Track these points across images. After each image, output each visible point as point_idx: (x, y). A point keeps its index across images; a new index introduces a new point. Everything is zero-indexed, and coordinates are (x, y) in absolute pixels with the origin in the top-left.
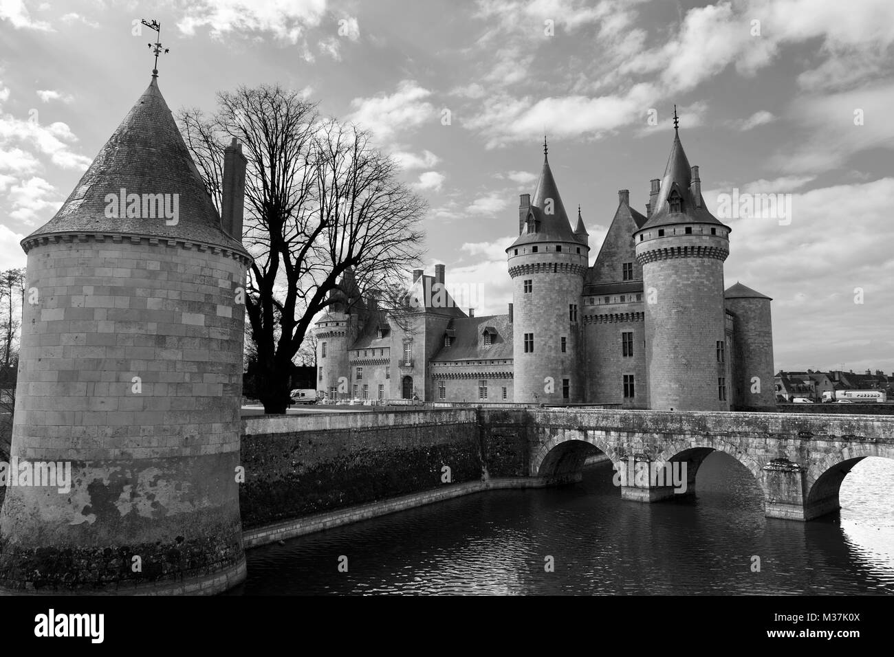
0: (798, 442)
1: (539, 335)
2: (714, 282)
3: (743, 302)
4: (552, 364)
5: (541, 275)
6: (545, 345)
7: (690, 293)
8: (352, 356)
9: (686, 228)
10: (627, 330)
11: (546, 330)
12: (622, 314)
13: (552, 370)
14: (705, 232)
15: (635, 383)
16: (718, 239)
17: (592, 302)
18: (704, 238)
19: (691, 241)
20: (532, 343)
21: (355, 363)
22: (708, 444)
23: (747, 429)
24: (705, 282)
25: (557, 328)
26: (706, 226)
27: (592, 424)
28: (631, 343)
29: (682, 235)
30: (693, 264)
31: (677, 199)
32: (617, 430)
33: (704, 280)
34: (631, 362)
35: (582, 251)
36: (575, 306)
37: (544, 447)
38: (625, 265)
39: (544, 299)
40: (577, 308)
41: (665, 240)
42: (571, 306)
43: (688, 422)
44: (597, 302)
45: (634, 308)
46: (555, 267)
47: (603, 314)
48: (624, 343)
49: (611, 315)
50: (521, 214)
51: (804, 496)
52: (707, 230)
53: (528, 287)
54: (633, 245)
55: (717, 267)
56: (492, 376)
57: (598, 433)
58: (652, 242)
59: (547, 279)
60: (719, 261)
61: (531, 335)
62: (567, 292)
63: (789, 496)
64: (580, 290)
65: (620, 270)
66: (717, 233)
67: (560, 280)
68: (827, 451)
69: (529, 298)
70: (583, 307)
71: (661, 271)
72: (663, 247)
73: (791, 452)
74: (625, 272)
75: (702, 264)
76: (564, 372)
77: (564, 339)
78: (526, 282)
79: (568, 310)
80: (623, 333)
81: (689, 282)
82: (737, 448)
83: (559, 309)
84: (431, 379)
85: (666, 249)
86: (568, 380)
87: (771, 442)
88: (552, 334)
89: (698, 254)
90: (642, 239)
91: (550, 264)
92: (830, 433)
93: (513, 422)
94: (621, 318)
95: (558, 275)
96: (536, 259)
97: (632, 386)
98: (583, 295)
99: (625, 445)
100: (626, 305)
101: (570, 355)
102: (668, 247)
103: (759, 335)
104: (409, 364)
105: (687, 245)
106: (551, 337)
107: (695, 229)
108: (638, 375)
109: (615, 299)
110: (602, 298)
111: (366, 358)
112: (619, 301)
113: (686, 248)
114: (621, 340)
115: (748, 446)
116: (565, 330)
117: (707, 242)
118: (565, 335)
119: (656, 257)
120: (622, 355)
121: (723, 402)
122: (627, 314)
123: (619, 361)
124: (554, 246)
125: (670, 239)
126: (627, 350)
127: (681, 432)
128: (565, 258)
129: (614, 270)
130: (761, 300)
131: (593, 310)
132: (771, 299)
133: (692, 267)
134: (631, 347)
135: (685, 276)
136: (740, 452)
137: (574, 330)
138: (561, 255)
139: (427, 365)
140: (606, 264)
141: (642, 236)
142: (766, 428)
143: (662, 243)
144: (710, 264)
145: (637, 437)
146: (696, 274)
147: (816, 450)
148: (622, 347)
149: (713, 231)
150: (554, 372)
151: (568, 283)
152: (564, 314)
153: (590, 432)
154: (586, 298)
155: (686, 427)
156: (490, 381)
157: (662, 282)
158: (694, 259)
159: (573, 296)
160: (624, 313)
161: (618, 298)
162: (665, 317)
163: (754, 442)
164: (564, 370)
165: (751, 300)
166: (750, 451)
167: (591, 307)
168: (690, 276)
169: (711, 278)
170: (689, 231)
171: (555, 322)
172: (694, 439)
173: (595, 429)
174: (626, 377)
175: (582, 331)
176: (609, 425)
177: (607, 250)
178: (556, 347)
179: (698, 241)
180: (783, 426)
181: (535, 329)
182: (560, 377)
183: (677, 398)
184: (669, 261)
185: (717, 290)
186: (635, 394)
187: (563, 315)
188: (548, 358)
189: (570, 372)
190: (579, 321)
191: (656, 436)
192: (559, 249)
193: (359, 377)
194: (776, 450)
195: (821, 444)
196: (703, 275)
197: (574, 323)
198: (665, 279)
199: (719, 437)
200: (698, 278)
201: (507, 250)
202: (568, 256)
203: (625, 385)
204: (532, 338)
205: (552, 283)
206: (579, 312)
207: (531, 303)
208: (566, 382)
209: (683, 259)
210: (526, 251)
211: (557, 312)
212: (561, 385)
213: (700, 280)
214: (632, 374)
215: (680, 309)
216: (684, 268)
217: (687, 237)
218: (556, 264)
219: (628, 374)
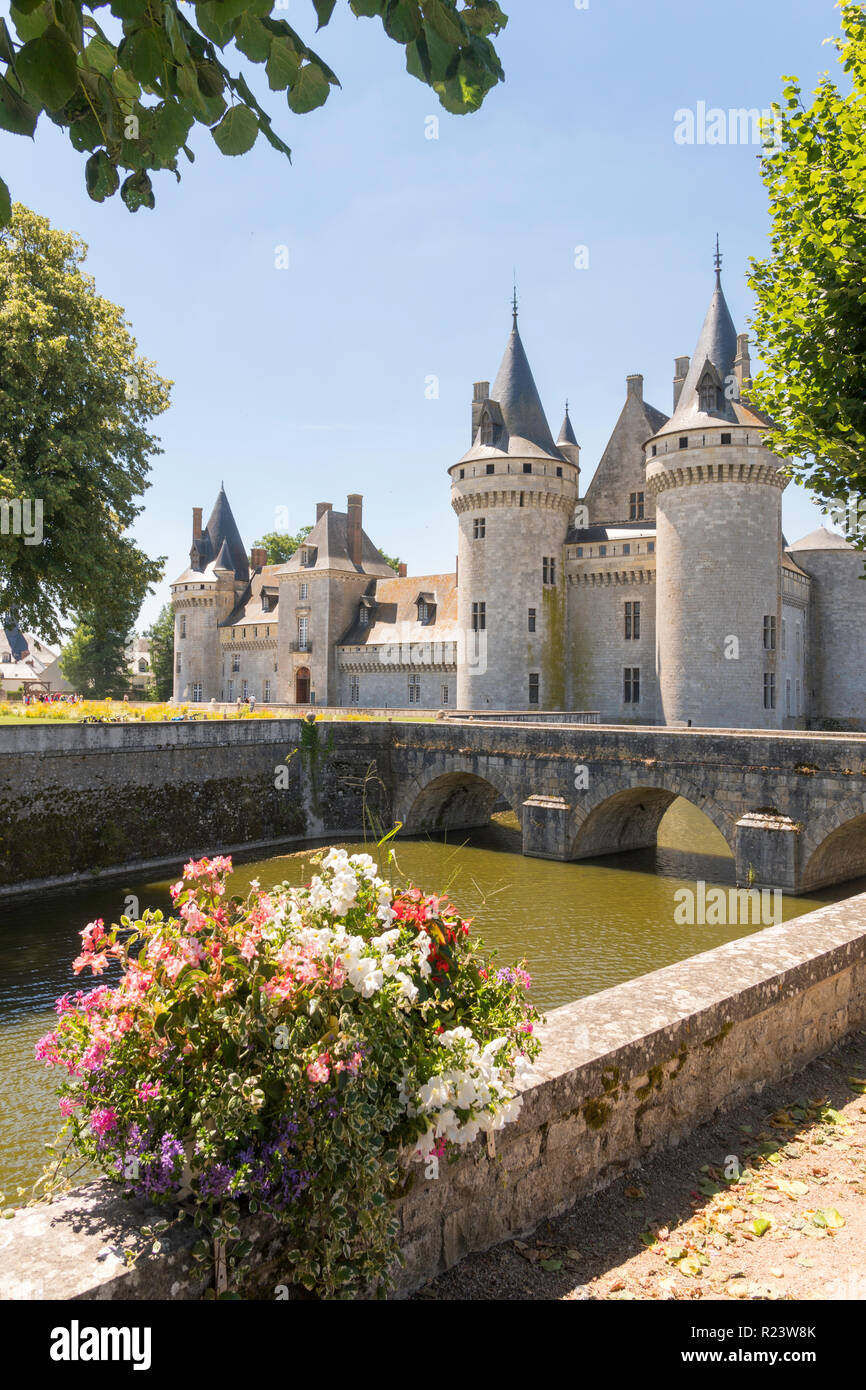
0: (794, 782)
1: (495, 606)
2: (763, 523)
4: (512, 650)
5: (500, 509)
6: (502, 620)
7: (724, 540)
8: (224, 637)
9: (723, 435)
10: (632, 598)
11: (505, 597)
12: (624, 573)
13: (513, 659)
15: (641, 680)
17: (580, 553)
18: (750, 450)
19: (729, 456)
20: (483, 617)
21: (230, 647)
23: (715, 758)
24: (750, 522)
25: (522, 593)
27: (485, 747)
28: (637, 617)
29: (716, 446)
30: (731, 493)
31: (711, 387)
33: (748, 519)
34: (637, 647)
35: (567, 471)
36: (552, 560)
37: (415, 783)
38: (633, 495)
39: (503, 548)
40: (556, 563)
41: (689, 453)
42: (545, 559)
43: (627, 744)
44: (586, 554)
45: (642, 563)
46: (521, 498)
47: (597, 572)
48: (627, 618)
49: (609, 574)
50: (474, 413)
51: (798, 871)
52: (756, 437)
53: (479, 529)
54: (643, 464)
55: (770, 499)
58: (669, 457)
59: (509, 517)
60: (774, 489)
61: (483, 604)
62: (540, 536)
63: (773, 871)
64: (561, 534)
65: (626, 505)
67: (529, 517)
68: (837, 796)
69: (479, 547)
70: (564, 561)
71: (680, 504)
72: (687, 464)
73: (782, 799)
74: (633, 508)
75: (745, 494)
76: (532, 662)
77: (532, 612)
78: (476, 522)
79: (541, 566)
80: (626, 603)
81: (725, 522)
82: (698, 790)
83: (526, 564)
84: (337, 672)
85: (689, 469)
86: (537, 675)
87: (752, 780)
88: (514, 602)
89: (740, 476)
90: (654, 454)
91: (513, 493)
92: (844, 767)
93: (367, 741)
94: (622, 579)
95: (526, 511)
96: (492, 484)
97: (637, 685)
98: (568, 540)
99: (532, 782)
100: (632, 559)
101: (542, 637)
102: (694, 465)
104: (303, 649)
105: (723, 462)
106: (513, 608)
107: (737, 435)
108: (646, 667)
109: (614, 548)
110: (595, 547)
111: (246, 640)
112: (621, 553)
113: (721, 467)
114: (622, 614)
115: (716, 785)
116: (535, 597)
117: (754, 457)
118: (535, 605)
119: (675, 482)
120: (623, 637)
121: (771, 710)
122: (633, 573)
123: (618, 646)
124: (520, 464)
125: (697, 452)
126: (632, 629)
127: (617, 761)
128: (537, 484)
129: (616, 503)
131: (580, 566)
133: (728, 496)
134: (636, 625)
135: (719, 511)
136: (703, 796)
137: (550, 597)
138: (531, 478)
139: (332, 653)
140: (604, 493)
141: (654, 448)
142: (744, 758)
143: (684, 458)
144: (758, 493)
146: (736, 509)
147: (821, 794)
148: (623, 624)
150: (517, 662)
151: (541, 524)
152: (535, 572)
153: (482, 760)
154: (571, 546)
155: (624, 753)
156: (425, 676)
157: (682, 521)
158: (735, 485)
159: (550, 546)
160: (628, 571)
161: (619, 547)
162: (685, 577)
163: (725, 778)
164: (532, 659)
166: (720, 794)
167: (578, 562)
168: (726, 511)
169: (760, 516)
170: (726, 440)
171: (520, 584)
173: (489, 755)
174: (627, 671)
175: (563, 600)
176: (511, 748)
177: (606, 472)
178: (520, 623)
179: (740, 454)
180: (772, 753)
181: (488, 595)
182: (525, 670)
183: (699, 704)
184: (694, 488)
185: (768, 535)
186: (641, 697)
187: (532, 574)
188: (507, 640)
189: (542, 663)
192: (527, 468)
193: (236, 668)
194: (759, 794)
195: (830, 785)
196: (747, 511)
197: (549, 587)
198: (687, 517)
199: (673, 771)
200: (738, 515)
201: (449, 471)
202: (542, 479)
203: (627, 685)
204: (483, 610)
205: (515, 522)
206: (558, 570)
207: (482, 555)
208: (534, 677)
209: (716, 485)
210: (477, 473)
211: (523, 568)
212: (527, 683)
213: (741, 519)
214: (636, 666)
215: (708, 564)
216: (717, 500)
217: (723, 450)
218: (522, 493)
219: (630, 666)
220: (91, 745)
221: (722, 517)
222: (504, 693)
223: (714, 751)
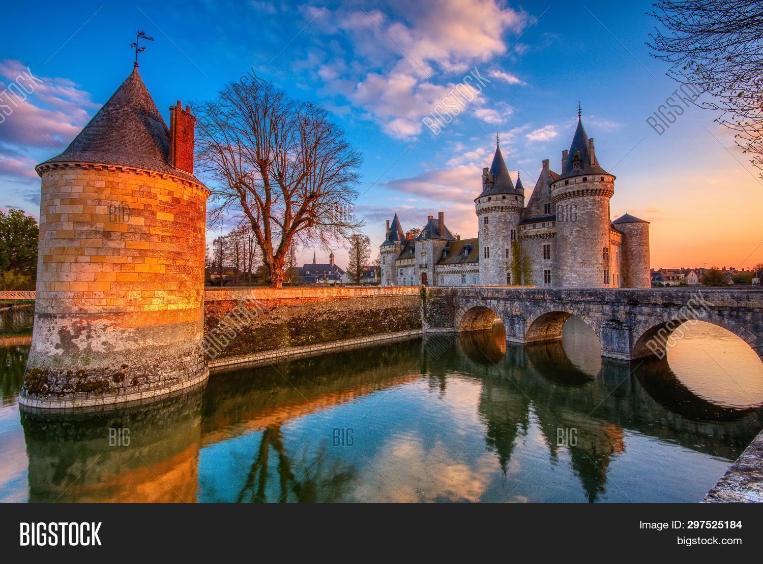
0: (628, 308)
1: (493, 249)
2: (602, 211)
3: (629, 225)
4: (500, 264)
5: (493, 214)
6: (496, 253)
7: (585, 219)
8: (398, 264)
9: (583, 178)
10: (547, 244)
11: (497, 245)
12: (543, 234)
13: (500, 268)
14: (596, 180)
15: (551, 274)
16: (605, 183)
17: (525, 228)
18: (595, 183)
19: (586, 187)
20: (488, 252)
21: (399, 267)
22: (562, 309)
23: (589, 298)
25: (503, 244)
26: (597, 176)
27: (489, 296)
28: (549, 251)
29: (581, 183)
30: (587, 200)
31: (577, 160)
32: (504, 299)
33: (595, 210)
34: (549, 262)
35: (519, 198)
36: (514, 231)
37: (462, 310)
38: (546, 205)
39: (496, 227)
40: (516, 232)
41: (569, 186)
42: (512, 230)
43: (549, 293)
44: (528, 228)
45: (551, 230)
46: (502, 209)
47: (532, 235)
48: (545, 251)
49: (537, 235)
50: (483, 179)
51: (631, 347)
52: (598, 178)
53: (486, 221)
54: (550, 193)
55: (604, 202)
56: (468, 272)
57: (493, 301)
58: (561, 189)
59: (497, 216)
60: (606, 198)
61: (488, 248)
62: (509, 222)
63: (619, 347)
64: (518, 221)
65: (543, 208)
66: (605, 180)
67: (505, 216)
68: (650, 315)
69: (486, 227)
70: (519, 231)
72: (568, 191)
73: (621, 316)
74: (546, 209)
75: (594, 201)
76: (508, 269)
77: (507, 250)
78: (485, 218)
79: (510, 233)
80: (544, 246)
82: (581, 312)
83: (504, 233)
84: (436, 274)
85: (569, 193)
86: (510, 273)
87: (607, 308)
88: (500, 247)
89: (591, 194)
90: (555, 187)
91: (499, 207)
92: (652, 302)
93: (444, 295)
94: (542, 237)
95: (504, 213)
96: (490, 204)
97: (549, 276)
98: (520, 224)
99: (509, 309)
100: (546, 229)
101: (511, 259)
102: (571, 191)
103: (640, 245)
104: (424, 266)
105: (584, 188)
106: (500, 249)
107: (590, 178)
108: (553, 270)
109: (537, 225)
110: (531, 225)
111: (405, 264)
112: (542, 227)
113: (583, 191)
114: (542, 250)
115: (590, 310)
116: (508, 245)
117: (598, 186)
118: (508, 248)
119: (563, 198)
120: (543, 258)
121: (607, 285)
122: (547, 234)
123: (541, 262)
124: (501, 196)
125: (572, 186)
127: (545, 300)
128: (508, 203)
129: (539, 208)
130: (641, 223)
131: (526, 233)
132: (649, 223)
133: (586, 202)
134: (548, 254)
135: (582, 208)
136: (584, 315)
137: (514, 245)
138: (506, 201)
139: (434, 267)
140: (534, 205)
142: (603, 298)
143: (567, 189)
144: (599, 200)
145: (516, 304)
146: (590, 206)
147: (641, 314)
148: (543, 254)
149: (602, 179)
150: (502, 269)
151: (509, 217)
153: (489, 301)
154: (521, 226)
155: (548, 297)
156: (467, 275)
158: (588, 197)
159: (513, 225)
160: (545, 233)
161: (541, 224)
162: (568, 234)
163: (594, 307)
164: (508, 267)
165: (635, 224)
166: (591, 314)
167: (525, 231)
168: (585, 208)
169: (600, 208)
170: (585, 180)
171: (502, 240)
172: (552, 306)
173: (491, 299)
174: (545, 271)
175: (519, 245)
176: (500, 296)
177: (535, 197)
178: (502, 254)
179: (591, 185)
180: (616, 296)
181: (490, 245)
182: (505, 271)
184: (571, 200)
185: (604, 216)
186: (551, 281)
187: (507, 236)
188: (498, 261)
189: (511, 269)
190: (517, 239)
191: (528, 304)
192: (504, 198)
193: (402, 274)
194: (610, 314)
195: (646, 310)
196: (595, 207)
197: (514, 241)
199: (569, 304)
200: (590, 209)
201: (475, 201)
202: (510, 202)
203: (545, 276)
204: (488, 250)
205: (500, 218)
206: (517, 234)
207: (488, 230)
208: (508, 274)
209: (581, 198)
210: (485, 200)
212: (506, 276)
213: (592, 210)
214: (549, 269)
215: (578, 228)
216: (581, 204)
217: (584, 184)
218: (502, 207)
219: (547, 269)
220: (343, 295)
222: (497, 280)
223: (588, 296)
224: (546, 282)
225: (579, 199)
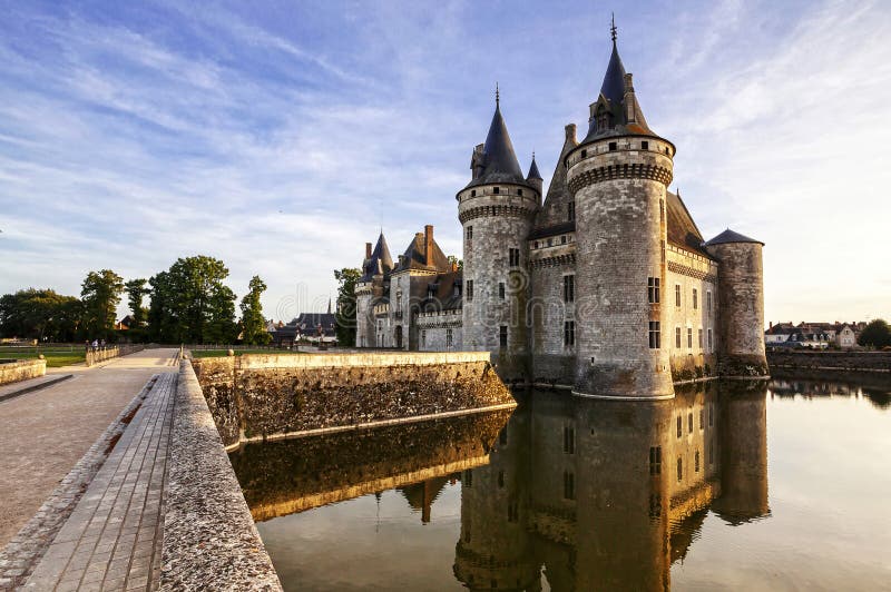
1: (477, 282)
2: (646, 208)
4: (489, 311)
5: (480, 220)
6: (483, 291)
7: (615, 222)
8: (376, 312)
9: (610, 144)
10: (569, 274)
11: (484, 276)
12: (563, 256)
13: (489, 317)
14: (633, 147)
15: (575, 329)
16: (650, 154)
17: (536, 246)
18: (632, 153)
19: (616, 160)
20: (471, 289)
24: (635, 208)
25: (495, 273)
26: (635, 140)
28: (571, 286)
29: (606, 153)
30: (620, 187)
31: (604, 114)
33: (635, 204)
34: (572, 307)
36: (517, 251)
38: (569, 203)
39: (483, 244)
40: (520, 252)
41: (587, 161)
42: (511, 250)
44: (540, 246)
46: (494, 210)
47: (547, 257)
48: (566, 287)
49: (554, 258)
52: (636, 143)
53: (469, 233)
55: (652, 190)
56: (453, 324)
58: (575, 167)
59: (486, 224)
60: (655, 182)
62: (507, 235)
64: (523, 233)
65: (566, 210)
66: (650, 148)
67: (499, 223)
69: (469, 245)
70: (526, 251)
71: (586, 199)
72: (586, 169)
74: (569, 212)
75: (631, 187)
76: (505, 318)
77: (502, 285)
78: (468, 228)
79: (508, 254)
80: (566, 277)
81: (615, 209)
83: (497, 254)
84: (413, 330)
85: (589, 173)
86: (506, 327)
88: (490, 279)
89: (626, 174)
91: (488, 207)
94: (562, 261)
95: (497, 219)
96: (475, 203)
97: (572, 333)
98: (528, 238)
100: (567, 246)
101: (509, 301)
102: (591, 169)
104: (400, 316)
105: (611, 163)
106: (489, 283)
107: (622, 143)
109: (557, 239)
110: (545, 240)
111: (383, 312)
112: (561, 242)
113: (610, 167)
114: (562, 285)
116: (504, 275)
117: (635, 158)
118: (504, 281)
119: (581, 184)
120: (563, 301)
121: (656, 349)
122: (568, 256)
123: (560, 306)
124: (491, 188)
125: (592, 159)
126: (569, 294)
128: (502, 201)
129: (560, 210)
131: (537, 254)
133: (617, 190)
134: (572, 291)
135: (610, 201)
137: (515, 276)
138: (500, 197)
139: (411, 317)
140: (553, 205)
143: (585, 165)
144: (641, 185)
146: (623, 198)
148: (563, 292)
149: (645, 145)
150: (492, 319)
151: (507, 226)
152: (504, 258)
154: (530, 242)
156: (454, 330)
157: (586, 212)
158: (621, 180)
159: (514, 241)
160: (565, 254)
161: (559, 238)
164: (503, 316)
165: (738, 245)
167: (535, 252)
168: (616, 201)
169: (644, 202)
170: (613, 147)
171: (493, 267)
174: (567, 323)
177: (554, 191)
178: (493, 293)
179: (624, 157)
181: (474, 275)
182: (497, 324)
184: (593, 187)
186: (575, 341)
187: (502, 260)
188: (485, 304)
189: (509, 319)
190: (521, 266)
192: (496, 191)
193: (380, 328)
196: (632, 199)
197: (515, 268)
198: (589, 208)
200: (625, 203)
202: (507, 198)
203: (567, 333)
204: (472, 284)
205: (490, 227)
206: (521, 257)
207: (470, 250)
208: (503, 329)
209: (608, 182)
210: (468, 197)
211: (495, 257)
212: (498, 332)
214: (572, 320)
215: (604, 241)
216: (609, 193)
217: (610, 155)
218: (494, 207)
219: (569, 320)
221: (613, 205)
222: (484, 340)
224: (566, 343)
225: (604, 185)
